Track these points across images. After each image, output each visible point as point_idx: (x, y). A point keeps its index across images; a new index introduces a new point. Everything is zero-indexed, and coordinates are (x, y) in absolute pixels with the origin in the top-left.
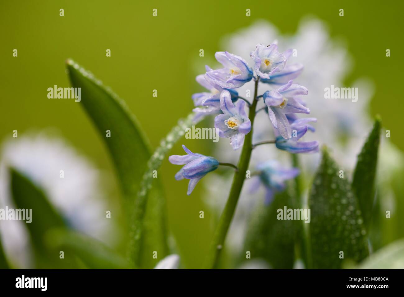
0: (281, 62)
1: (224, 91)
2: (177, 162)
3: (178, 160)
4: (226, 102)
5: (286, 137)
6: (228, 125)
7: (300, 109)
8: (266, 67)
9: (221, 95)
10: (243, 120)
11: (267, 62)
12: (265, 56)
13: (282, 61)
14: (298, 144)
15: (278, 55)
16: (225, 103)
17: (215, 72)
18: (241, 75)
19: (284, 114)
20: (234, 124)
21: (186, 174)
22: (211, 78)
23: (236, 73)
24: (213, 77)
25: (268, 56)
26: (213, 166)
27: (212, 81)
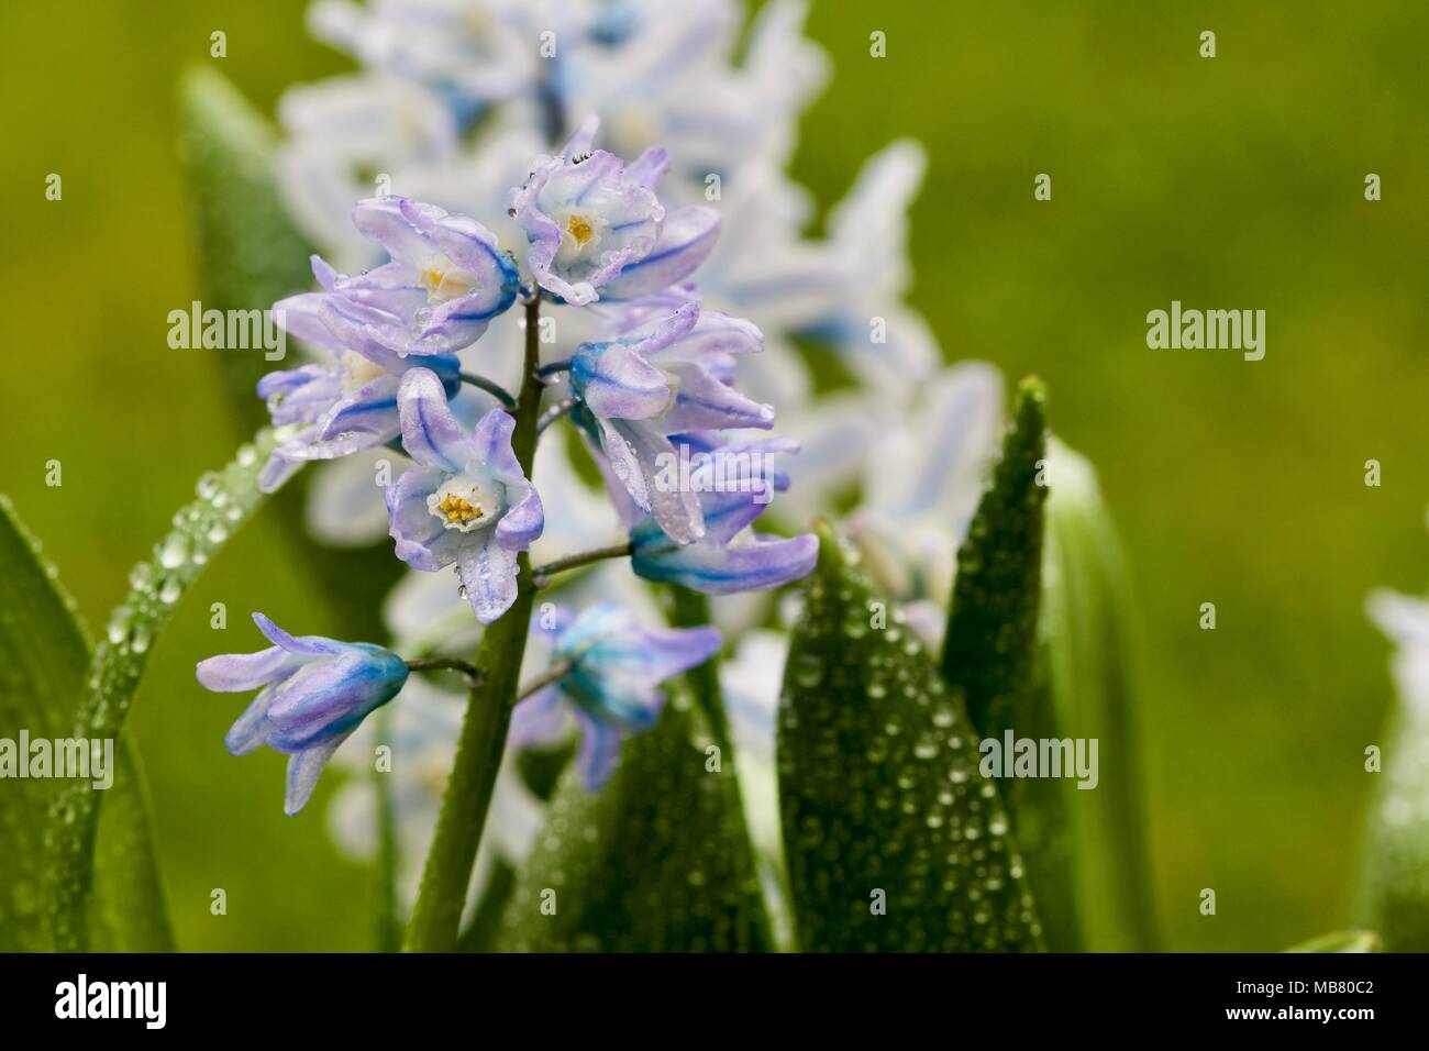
0: (641, 223)
1: (412, 371)
2: (233, 681)
3: (234, 675)
4: (428, 418)
5: (681, 535)
6: (442, 516)
7: (729, 410)
8: (576, 248)
9: (403, 388)
10: (502, 488)
11: (581, 230)
12: (568, 201)
13: (642, 217)
14: (733, 554)
15: (620, 193)
16: (424, 426)
17: (359, 286)
18: (475, 295)
19: (664, 436)
20: (470, 509)
21: (281, 736)
22: (346, 317)
23: (453, 286)
24: (352, 308)
25: (579, 200)
26: (389, 685)
27: (354, 330)
